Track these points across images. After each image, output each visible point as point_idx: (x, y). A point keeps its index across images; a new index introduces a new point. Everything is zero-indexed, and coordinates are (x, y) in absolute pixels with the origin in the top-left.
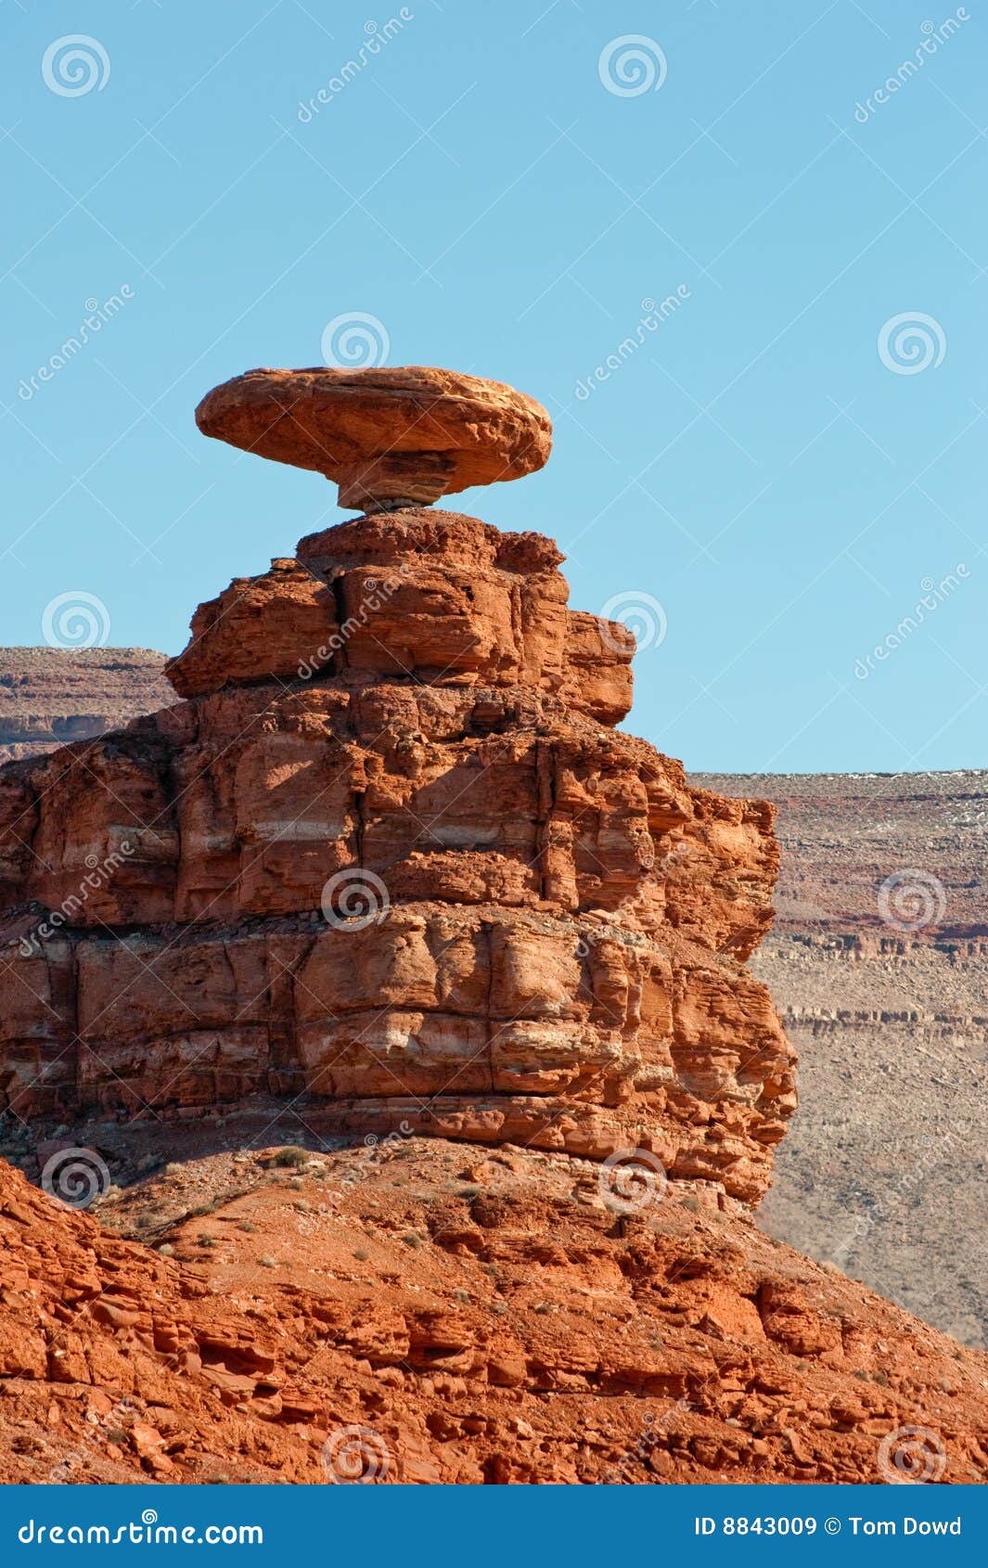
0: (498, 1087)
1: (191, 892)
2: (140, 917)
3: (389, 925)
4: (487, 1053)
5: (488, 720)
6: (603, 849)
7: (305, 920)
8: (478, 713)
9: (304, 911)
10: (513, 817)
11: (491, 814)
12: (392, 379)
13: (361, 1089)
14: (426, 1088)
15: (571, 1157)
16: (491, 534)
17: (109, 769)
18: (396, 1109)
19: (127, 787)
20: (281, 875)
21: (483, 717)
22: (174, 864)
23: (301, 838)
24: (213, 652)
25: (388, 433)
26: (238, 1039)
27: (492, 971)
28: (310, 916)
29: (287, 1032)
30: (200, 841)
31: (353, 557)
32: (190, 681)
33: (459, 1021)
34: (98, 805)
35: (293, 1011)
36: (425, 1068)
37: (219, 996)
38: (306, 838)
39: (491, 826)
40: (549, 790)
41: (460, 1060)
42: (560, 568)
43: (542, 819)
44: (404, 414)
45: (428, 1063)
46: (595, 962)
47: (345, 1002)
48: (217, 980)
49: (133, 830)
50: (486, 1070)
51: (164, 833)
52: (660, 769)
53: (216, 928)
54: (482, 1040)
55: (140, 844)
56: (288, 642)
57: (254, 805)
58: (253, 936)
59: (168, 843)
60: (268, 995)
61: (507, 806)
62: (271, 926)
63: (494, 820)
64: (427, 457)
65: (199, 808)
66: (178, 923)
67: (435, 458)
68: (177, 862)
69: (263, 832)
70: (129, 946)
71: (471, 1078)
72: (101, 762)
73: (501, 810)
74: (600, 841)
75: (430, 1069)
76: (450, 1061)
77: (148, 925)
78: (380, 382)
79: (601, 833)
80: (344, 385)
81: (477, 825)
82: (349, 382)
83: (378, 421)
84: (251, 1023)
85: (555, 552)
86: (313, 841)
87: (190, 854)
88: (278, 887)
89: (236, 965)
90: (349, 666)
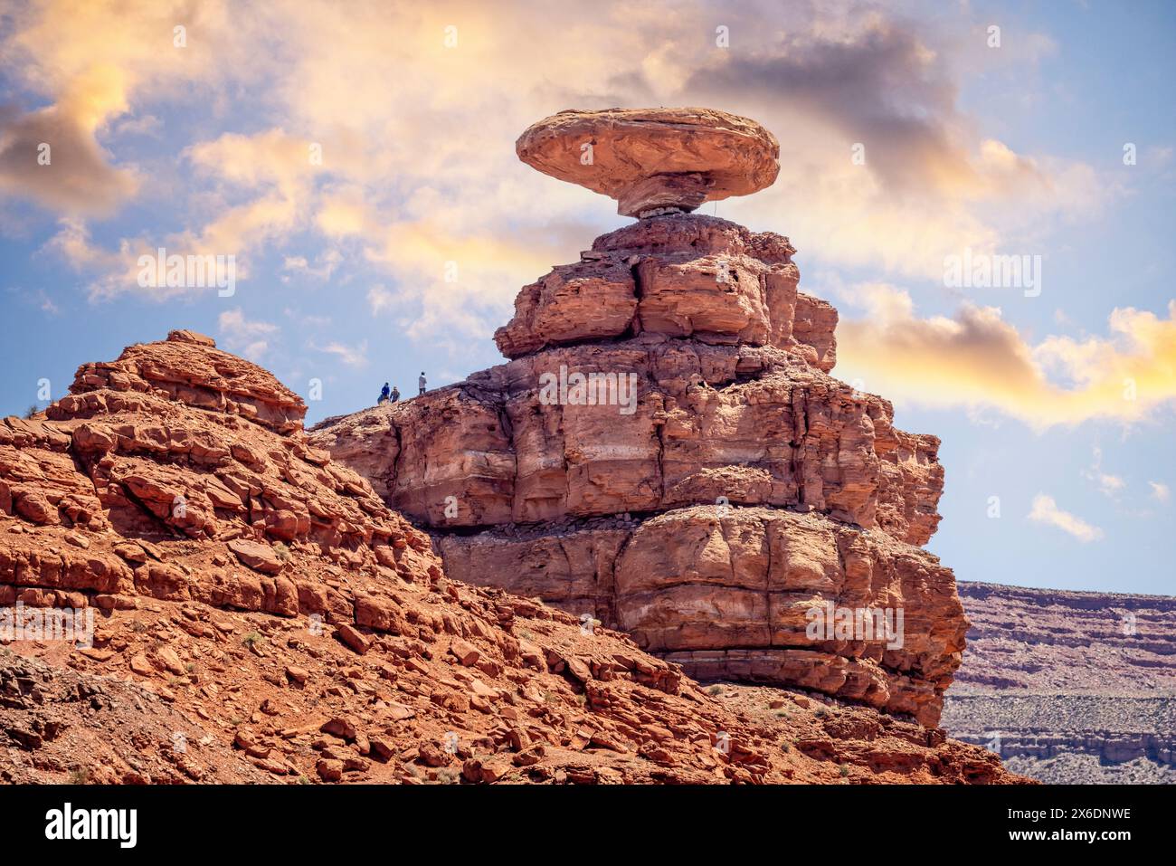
0: (775, 643)
1: (526, 500)
2: (486, 520)
3: (693, 521)
4: (767, 617)
5: (749, 371)
6: (842, 465)
7: (621, 520)
8: (742, 365)
9: (618, 513)
10: (775, 443)
11: (758, 439)
12: (674, 116)
13: (670, 645)
14: (722, 643)
15: (825, 696)
16: (744, 234)
17: (463, 409)
18: (700, 660)
19: (476, 422)
20: (601, 486)
21: (745, 368)
22: (512, 479)
23: (617, 458)
24: (539, 321)
25: (666, 158)
26: (574, 609)
27: (770, 556)
28: (624, 516)
29: (610, 604)
30: (535, 460)
31: (644, 249)
32: (516, 344)
33: (747, 593)
34: (454, 436)
35: (613, 587)
36: (722, 628)
37: (558, 576)
38: (620, 458)
39: (759, 448)
40: (804, 422)
41: (748, 622)
42: (793, 258)
43: (798, 443)
44: (682, 143)
45: (724, 625)
46: (846, 549)
47: (660, 579)
48: (555, 564)
49: (482, 454)
50: (767, 630)
51: (505, 457)
52: (881, 407)
53: (547, 527)
54: (764, 607)
55: (488, 464)
56: (598, 312)
57: (581, 433)
58: (582, 532)
59: (509, 464)
60: (595, 576)
61: (772, 434)
62: (594, 525)
63: (761, 443)
64: (691, 176)
65: (533, 437)
66: (517, 524)
67: (699, 177)
68: (514, 478)
69: (588, 454)
70: (481, 540)
71: (755, 636)
72: (456, 404)
73: (767, 436)
74: (841, 460)
75: (725, 629)
76: (741, 623)
77: (493, 526)
78: (662, 119)
79: (841, 453)
80: (636, 121)
81: (748, 448)
82: (640, 118)
83: (660, 148)
84: (583, 597)
85: (788, 246)
86: (626, 461)
87: (525, 472)
88: (600, 495)
89: (569, 554)
90: (643, 330)
